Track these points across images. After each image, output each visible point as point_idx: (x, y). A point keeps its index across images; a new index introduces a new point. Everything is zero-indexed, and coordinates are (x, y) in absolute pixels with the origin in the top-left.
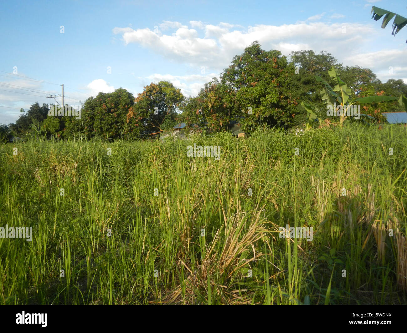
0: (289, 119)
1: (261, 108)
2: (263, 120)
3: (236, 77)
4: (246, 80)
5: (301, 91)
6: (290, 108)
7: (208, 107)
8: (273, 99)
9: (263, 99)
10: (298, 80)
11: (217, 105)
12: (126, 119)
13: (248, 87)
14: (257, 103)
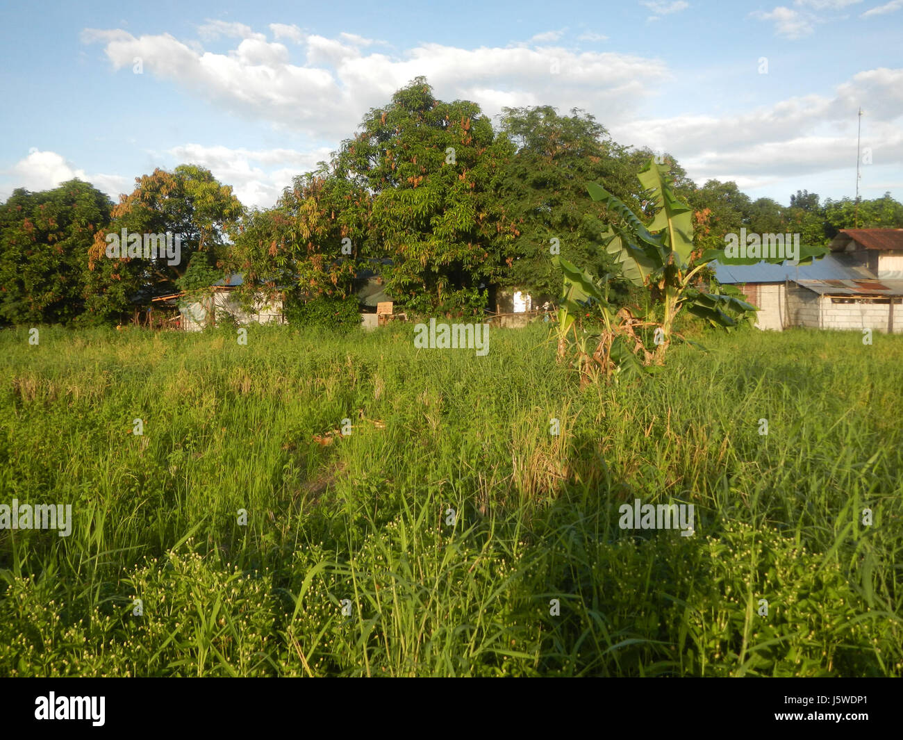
0: (499, 269)
1: (434, 242)
2: (437, 270)
3: (372, 163)
4: (396, 170)
5: (527, 205)
6: (501, 243)
7: (299, 236)
8: (461, 222)
9: (437, 220)
10: (519, 177)
11: (323, 232)
12: (86, 262)
13: (402, 188)
14: (423, 229)
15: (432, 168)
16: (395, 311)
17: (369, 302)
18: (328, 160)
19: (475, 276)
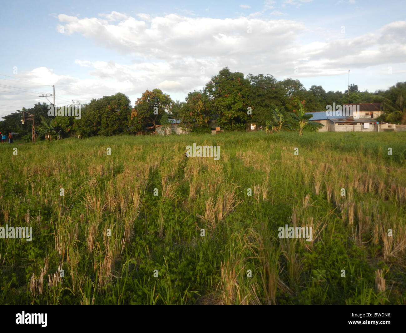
0: (249, 118)
2: (233, 119)
3: (214, 90)
4: (221, 93)
5: (257, 101)
8: (239, 106)
9: (233, 106)
10: (254, 93)
11: (203, 110)
12: (130, 117)
13: (223, 98)
14: (229, 108)
15: (231, 92)
16: (221, 130)
17: (213, 127)
18: (202, 89)
19: (242, 120)
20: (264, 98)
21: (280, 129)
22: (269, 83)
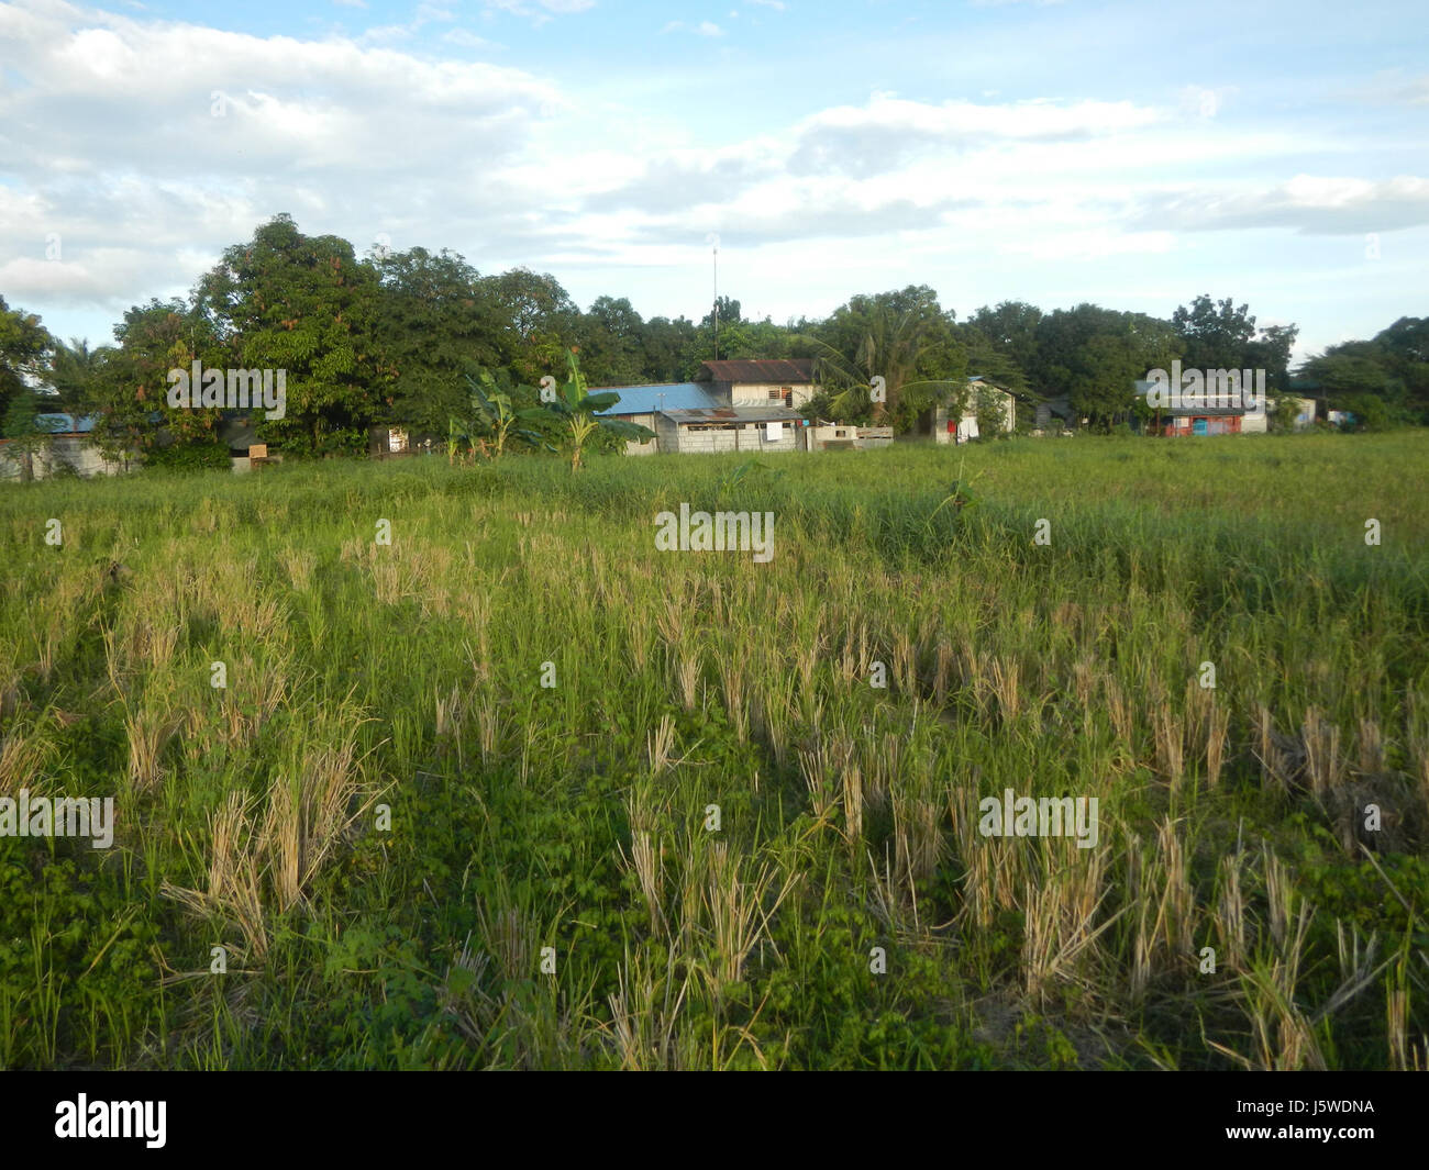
0: (379, 409)
1: (310, 383)
2: (317, 412)
3: (234, 301)
4: (265, 311)
5: (406, 346)
6: (381, 383)
8: (342, 365)
9: (317, 363)
13: (276, 331)
14: (302, 372)
15: (307, 310)
16: (270, 453)
17: (238, 445)
18: (185, 297)
19: (355, 416)
20: (433, 337)
21: (500, 447)
22: (449, 283)
